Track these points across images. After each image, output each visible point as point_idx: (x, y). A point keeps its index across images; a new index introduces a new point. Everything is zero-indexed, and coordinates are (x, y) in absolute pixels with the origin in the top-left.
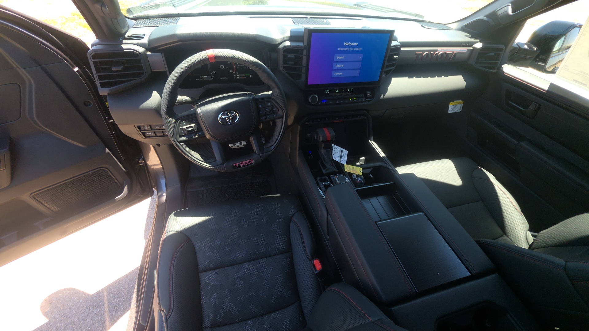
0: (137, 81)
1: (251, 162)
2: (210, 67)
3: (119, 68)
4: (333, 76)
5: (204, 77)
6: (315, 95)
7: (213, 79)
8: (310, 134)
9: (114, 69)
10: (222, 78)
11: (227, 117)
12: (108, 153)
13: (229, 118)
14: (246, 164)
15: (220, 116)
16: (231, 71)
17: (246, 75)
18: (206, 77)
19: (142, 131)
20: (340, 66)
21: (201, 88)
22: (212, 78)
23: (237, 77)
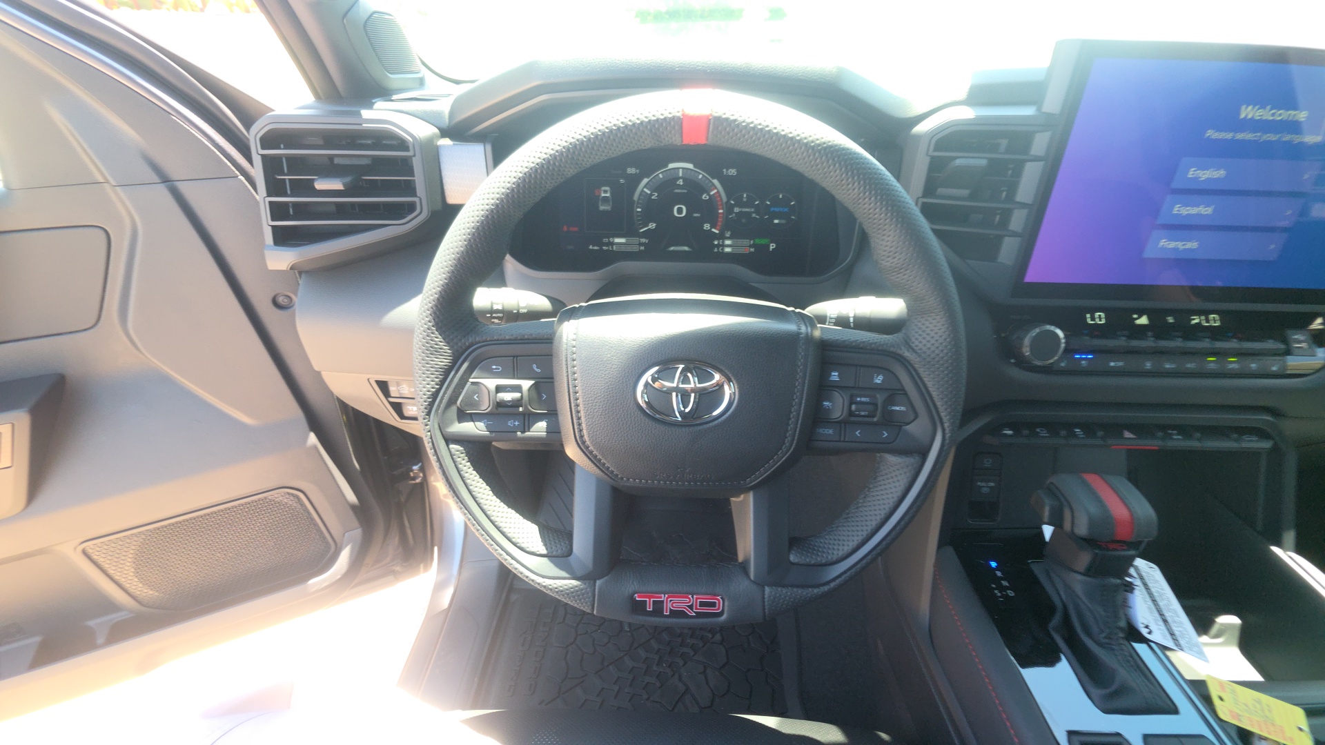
0: (392, 230)
1: (713, 605)
2: (639, 210)
3: (337, 185)
4: (1149, 253)
5: (617, 240)
6: (1052, 328)
7: (642, 248)
8: (992, 484)
9: (320, 185)
10: (672, 248)
11: (677, 389)
12: (315, 447)
13: (685, 396)
14: (691, 607)
15: (647, 376)
16: (707, 226)
17: (758, 241)
18: (622, 240)
19: (391, 400)
20: (1194, 211)
21: (598, 274)
22: (640, 244)
23: (724, 246)
